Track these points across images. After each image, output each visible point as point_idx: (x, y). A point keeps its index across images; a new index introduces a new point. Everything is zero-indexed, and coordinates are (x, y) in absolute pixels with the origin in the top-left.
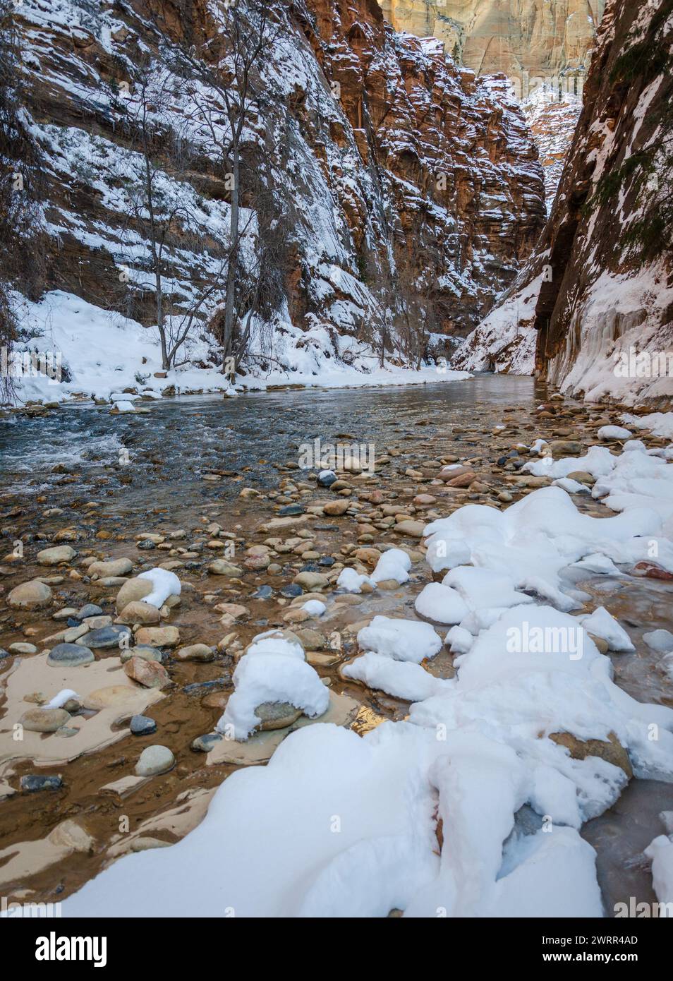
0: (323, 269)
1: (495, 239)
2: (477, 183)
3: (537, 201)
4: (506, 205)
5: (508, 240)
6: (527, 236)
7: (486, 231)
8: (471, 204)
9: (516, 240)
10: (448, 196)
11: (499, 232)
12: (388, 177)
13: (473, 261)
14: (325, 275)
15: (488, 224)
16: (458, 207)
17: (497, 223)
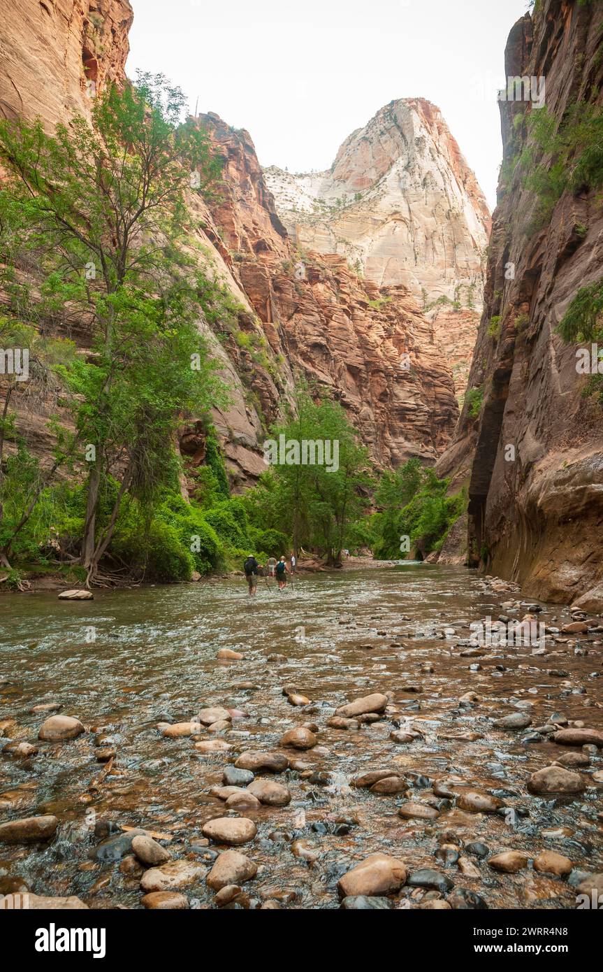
0: (230, 450)
1: (411, 427)
2: (388, 375)
3: (450, 395)
4: (419, 396)
5: (424, 429)
6: (443, 426)
7: (403, 419)
8: (384, 394)
9: (432, 428)
10: (362, 386)
11: (414, 421)
12: (300, 366)
13: (391, 449)
14: (234, 457)
15: (403, 413)
16: (372, 395)
17: (412, 413)
